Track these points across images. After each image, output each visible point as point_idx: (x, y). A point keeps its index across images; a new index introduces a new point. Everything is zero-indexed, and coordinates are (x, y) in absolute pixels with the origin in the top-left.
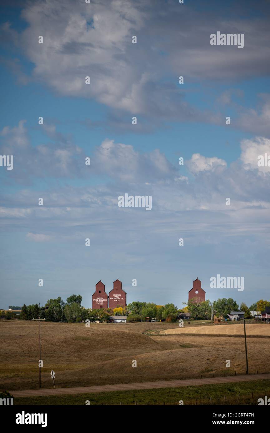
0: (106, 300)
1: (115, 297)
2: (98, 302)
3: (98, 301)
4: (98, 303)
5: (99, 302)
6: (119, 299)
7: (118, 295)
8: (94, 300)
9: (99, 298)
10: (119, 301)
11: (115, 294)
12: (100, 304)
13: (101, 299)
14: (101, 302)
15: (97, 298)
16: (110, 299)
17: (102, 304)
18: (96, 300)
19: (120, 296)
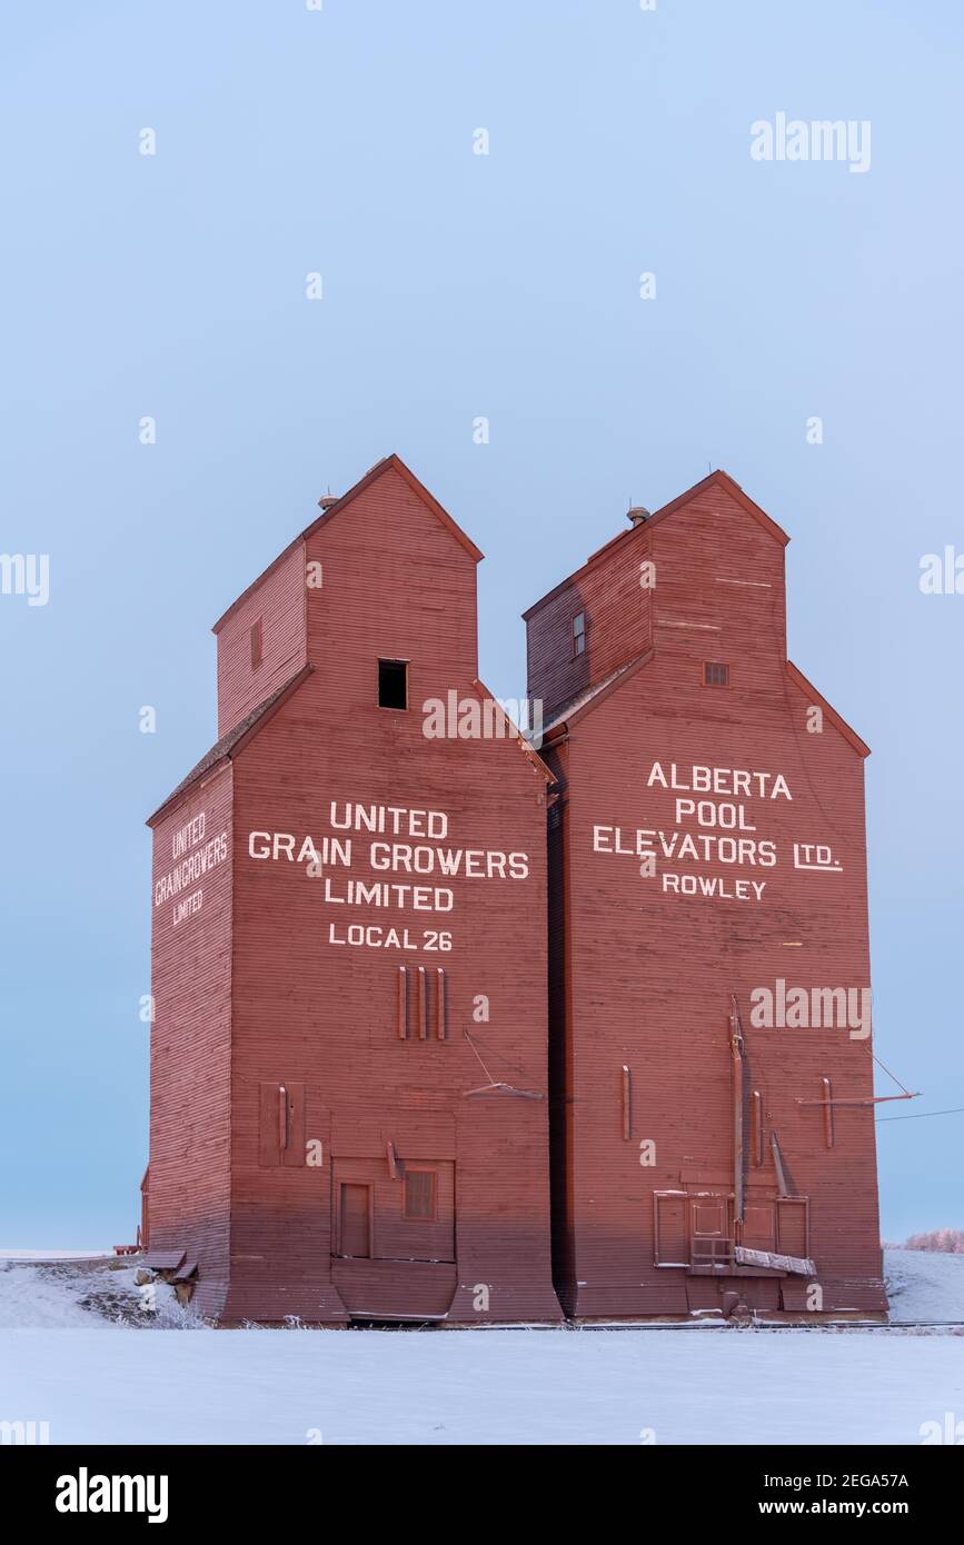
0: (515, 865)
1: (690, 825)
2: (358, 892)
3: (361, 870)
4: (367, 913)
5: (378, 894)
6: (767, 854)
7: (742, 781)
8: (280, 845)
9: (374, 820)
10: (759, 891)
11: (674, 766)
12: (395, 937)
13: (424, 828)
14: (417, 889)
15: (334, 804)
16: (597, 848)
17: (436, 949)
18: (308, 841)
19: (762, 795)
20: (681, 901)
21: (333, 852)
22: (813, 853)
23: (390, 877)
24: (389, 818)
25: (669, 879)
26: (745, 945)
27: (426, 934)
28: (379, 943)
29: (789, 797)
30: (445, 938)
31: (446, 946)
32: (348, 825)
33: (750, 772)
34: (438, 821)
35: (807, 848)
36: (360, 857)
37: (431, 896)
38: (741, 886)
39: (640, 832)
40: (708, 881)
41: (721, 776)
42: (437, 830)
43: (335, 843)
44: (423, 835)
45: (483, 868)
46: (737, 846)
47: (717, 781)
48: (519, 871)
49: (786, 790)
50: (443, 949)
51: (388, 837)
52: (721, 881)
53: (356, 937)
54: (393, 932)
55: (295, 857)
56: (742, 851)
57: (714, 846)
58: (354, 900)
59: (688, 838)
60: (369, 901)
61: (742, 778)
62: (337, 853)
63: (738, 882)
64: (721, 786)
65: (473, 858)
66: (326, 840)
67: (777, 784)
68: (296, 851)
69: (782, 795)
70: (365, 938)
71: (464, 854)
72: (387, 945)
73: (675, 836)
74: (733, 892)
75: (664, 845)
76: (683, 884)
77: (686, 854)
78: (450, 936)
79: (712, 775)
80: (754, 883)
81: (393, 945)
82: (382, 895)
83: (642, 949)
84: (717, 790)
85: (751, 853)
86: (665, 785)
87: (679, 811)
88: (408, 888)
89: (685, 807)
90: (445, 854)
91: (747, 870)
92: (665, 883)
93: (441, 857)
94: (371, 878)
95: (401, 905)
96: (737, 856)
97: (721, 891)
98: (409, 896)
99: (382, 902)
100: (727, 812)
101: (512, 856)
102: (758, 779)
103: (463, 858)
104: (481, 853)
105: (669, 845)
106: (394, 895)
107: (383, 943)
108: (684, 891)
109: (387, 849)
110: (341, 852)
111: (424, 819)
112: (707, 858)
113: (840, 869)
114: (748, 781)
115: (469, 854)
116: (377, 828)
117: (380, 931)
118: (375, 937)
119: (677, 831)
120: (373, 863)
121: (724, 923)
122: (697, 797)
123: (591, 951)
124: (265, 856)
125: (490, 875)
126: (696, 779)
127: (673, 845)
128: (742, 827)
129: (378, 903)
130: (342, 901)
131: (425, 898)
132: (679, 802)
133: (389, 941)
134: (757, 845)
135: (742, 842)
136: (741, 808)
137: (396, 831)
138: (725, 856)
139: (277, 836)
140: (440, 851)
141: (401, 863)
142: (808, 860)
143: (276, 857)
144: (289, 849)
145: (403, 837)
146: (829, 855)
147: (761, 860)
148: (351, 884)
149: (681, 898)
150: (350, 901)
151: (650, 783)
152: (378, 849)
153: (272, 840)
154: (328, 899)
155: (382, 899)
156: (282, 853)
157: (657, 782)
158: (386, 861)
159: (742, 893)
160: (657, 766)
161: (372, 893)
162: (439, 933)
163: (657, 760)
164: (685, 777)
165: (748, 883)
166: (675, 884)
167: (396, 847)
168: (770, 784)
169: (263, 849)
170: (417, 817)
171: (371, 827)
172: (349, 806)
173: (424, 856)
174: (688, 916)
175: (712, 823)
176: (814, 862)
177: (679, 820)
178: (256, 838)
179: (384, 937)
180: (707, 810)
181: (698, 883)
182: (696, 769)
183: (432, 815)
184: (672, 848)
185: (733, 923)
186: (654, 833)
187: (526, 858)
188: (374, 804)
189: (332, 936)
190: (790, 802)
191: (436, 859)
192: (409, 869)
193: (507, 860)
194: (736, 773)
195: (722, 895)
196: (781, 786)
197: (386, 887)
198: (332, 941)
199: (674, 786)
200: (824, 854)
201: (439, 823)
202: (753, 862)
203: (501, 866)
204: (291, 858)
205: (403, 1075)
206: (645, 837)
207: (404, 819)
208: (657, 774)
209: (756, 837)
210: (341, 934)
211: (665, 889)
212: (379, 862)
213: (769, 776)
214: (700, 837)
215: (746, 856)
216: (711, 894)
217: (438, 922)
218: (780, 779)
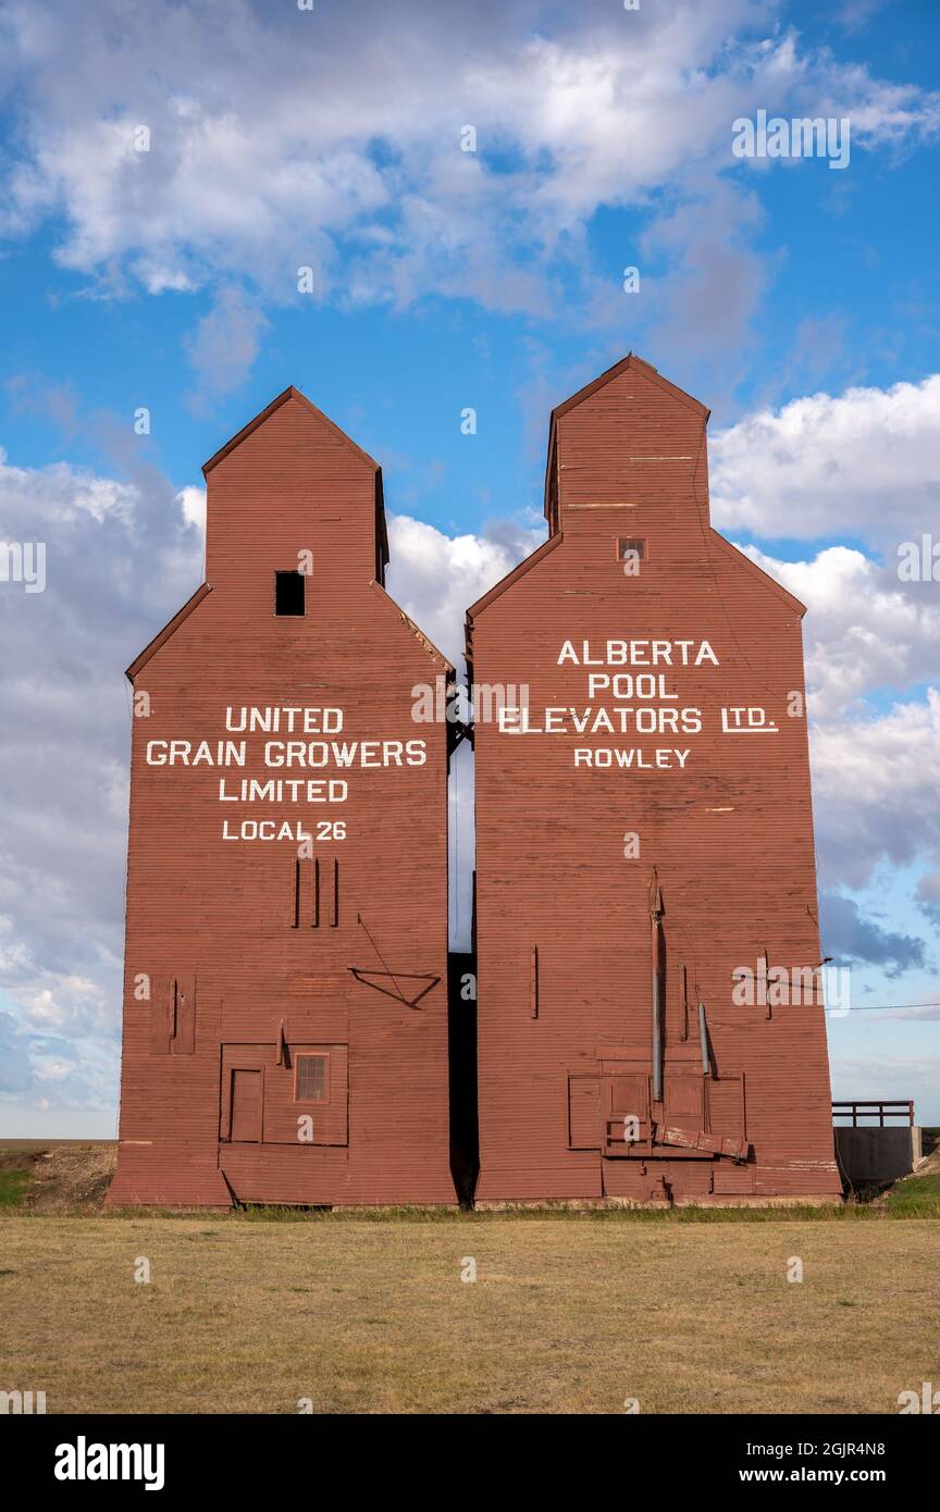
0: (413, 752)
1: (605, 699)
2: (252, 789)
3: (256, 769)
4: (261, 809)
5: (272, 790)
6: (691, 721)
7: (662, 650)
8: (176, 752)
9: (268, 720)
10: (682, 759)
11: (586, 644)
12: (289, 831)
13: (319, 724)
14: (310, 783)
15: (229, 710)
16: (502, 729)
17: (329, 838)
18: (204, 745)
19: (685, 663)
20: (595, 774)
21: (228, 754)
22: (744, 716)
23: (283, 773)
24: (284, 717)
25: (581, 754)
26: (668, 814)
27: (319, 825)
28: (272, 837)
29: (716, 662)
30: (340, 827)
31: (340, 835)
32: (242, 728)
33: (671, 641)
34: (333, 717)
35: (737, 711)
36: (255, 757)
37: (325, 788)
38: (662, 754)
39: (549, 711)
40: (624, 753)
41: (638, 648)
42: (332, 724)
43: (230, 745)
44: (318, 731)
45: (379, 758)
46: (657, 716)
47: (634, 653)
48: (417, 758)
49: (712, 655)
50: (336, 838)
51: (283, 735)
52: (639, 751)
53: (249, 832)
54: (286, 825)
55: (191, 761)
56: (660, 721)
57: (631, 718)
58: (248, 797)
59: (602, 712)
60: (262, 796)
61: (662, 648)
62: (232, 755)
63: (658, 751)
64: (638, 658)
65: (369, 749)
66: (221, 744)
67: (702, 650)
68: (192, 756)
69: (707, 661)
70: (258, 832)
71: (359, 746)
72: (280, 838)
73: (588, 711)
74: (653, 761)
75: (576, 721)
76: (597, 758)
77: (600, 727)
78: (344, 825)
79: (629, 648)
80: (677, 751)
81: (285, 838)
82: (276, 791)
83: (552, 825)
84: (634, 662)
85: (672, 721)
86: (576, 662)
87: (592, 686)
88: (302, 782)
89: (597, 681)
90: (340, 748)
91: (670, 739)
92: (577, 758)
93: (336, 750)
94: (264, 775)
95: (295, 799)
96: (658, 726)
97: (640, 761)
98: (302, 790)
99: (276, 797)
100: (646, 683)
101: (409, 745)
102: (680, 647)
103: (359, 750)
104: (377, 744)
105: (581, 721)
106: (287, 790)
107: (277, 836)
108: (598, 764)
109: (282, 747)
110: (235, 753)
111: (319, 716)
112: (624, 729)
113: (777, 730)
114: (669, 649)
115: (364, 745)
116: (272, 728)
117: (273, 825)
118: (268, 830)
119: (588, 705)
120: (267, 761)
121: (645, 793)
122: (612, 671)
123: (495, 830)
124: (161, 763)
125: (386, 764)
126: (610, 653)
127: (585, 720)
128: (663, 695)
129: (272, 799)
130: (236, 799)
131: (319, 791)
132: (592, 677)
133: (282, 834)
134: (680, 712)
135: (662, 711)
136: (662, 677)
137: (291, 729)
138: (644, 726)
139: (173, 743)
140: (334, 745)
141: (295, 759)
142: (738, 723)
143: (172, 763)
144: (184, 754)
145: (299, 734)
146: (763, 716)
147: (684, 728)
148: (245, 782)
149: (595, 771)
150: (244, 799)
151: (560, 662)
152: (272, 748)
153: (169, 747)
154: (222, 798)
155: (276, 794)
156: (179, 759)
157: (568, 661)
158: (281, 758)
159: (663, 762)
160: (568, 645)
161: (266, 789)
162: (332, 823)
163: (568, 639)
164: (597, 652)
165: (670, 751)
166: (588, 759)
167: (290, 744)
168: (693, 652)
169: (160, 756)
170: (312, 715)
171: (266, 727)
172: (244, 710)
173: (318, 751)
174: (603, 789)
175: (629, 695)
176: (745, 724)
177: (592, 695)
178: (154, 747)
179: (277, 831)
180: (623, 683)
181: (614, 756)
182: (610, 644)
183: (327, 711)
184: (584, 723)
185: (654, 793)
186: (564, 710)
187: (423, 745)
188: (269, 706)
189: (225, 833)
190: (716, 667)
191: (331, 752)
192: (303, 764)
193: (404, 748)
194: (655, 644)
195: (640, 765)
196: (706, 652)
197: (280, 783)
198: (225, 837)
199: (587, 661)
200: (757, 717)
201: (335, 718)
202: (675, 730)
203: (397, 755)
204: (186, 763)
205: (295, 961)
206: (554, 715)
207: (299, 718)
208: (568, 652)
209: (679, 706)
210: (234, 830)
211: (577, 764)
212: (273, 759)
213: (692, 643)
214: (616, 710)
215: (667, 725)
216: (628, 765)
217: (332, 812)
218: (705, 645)
